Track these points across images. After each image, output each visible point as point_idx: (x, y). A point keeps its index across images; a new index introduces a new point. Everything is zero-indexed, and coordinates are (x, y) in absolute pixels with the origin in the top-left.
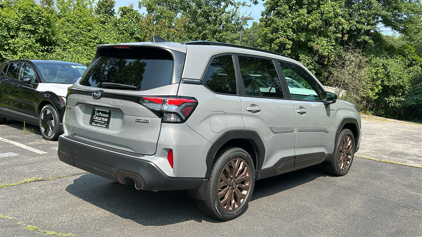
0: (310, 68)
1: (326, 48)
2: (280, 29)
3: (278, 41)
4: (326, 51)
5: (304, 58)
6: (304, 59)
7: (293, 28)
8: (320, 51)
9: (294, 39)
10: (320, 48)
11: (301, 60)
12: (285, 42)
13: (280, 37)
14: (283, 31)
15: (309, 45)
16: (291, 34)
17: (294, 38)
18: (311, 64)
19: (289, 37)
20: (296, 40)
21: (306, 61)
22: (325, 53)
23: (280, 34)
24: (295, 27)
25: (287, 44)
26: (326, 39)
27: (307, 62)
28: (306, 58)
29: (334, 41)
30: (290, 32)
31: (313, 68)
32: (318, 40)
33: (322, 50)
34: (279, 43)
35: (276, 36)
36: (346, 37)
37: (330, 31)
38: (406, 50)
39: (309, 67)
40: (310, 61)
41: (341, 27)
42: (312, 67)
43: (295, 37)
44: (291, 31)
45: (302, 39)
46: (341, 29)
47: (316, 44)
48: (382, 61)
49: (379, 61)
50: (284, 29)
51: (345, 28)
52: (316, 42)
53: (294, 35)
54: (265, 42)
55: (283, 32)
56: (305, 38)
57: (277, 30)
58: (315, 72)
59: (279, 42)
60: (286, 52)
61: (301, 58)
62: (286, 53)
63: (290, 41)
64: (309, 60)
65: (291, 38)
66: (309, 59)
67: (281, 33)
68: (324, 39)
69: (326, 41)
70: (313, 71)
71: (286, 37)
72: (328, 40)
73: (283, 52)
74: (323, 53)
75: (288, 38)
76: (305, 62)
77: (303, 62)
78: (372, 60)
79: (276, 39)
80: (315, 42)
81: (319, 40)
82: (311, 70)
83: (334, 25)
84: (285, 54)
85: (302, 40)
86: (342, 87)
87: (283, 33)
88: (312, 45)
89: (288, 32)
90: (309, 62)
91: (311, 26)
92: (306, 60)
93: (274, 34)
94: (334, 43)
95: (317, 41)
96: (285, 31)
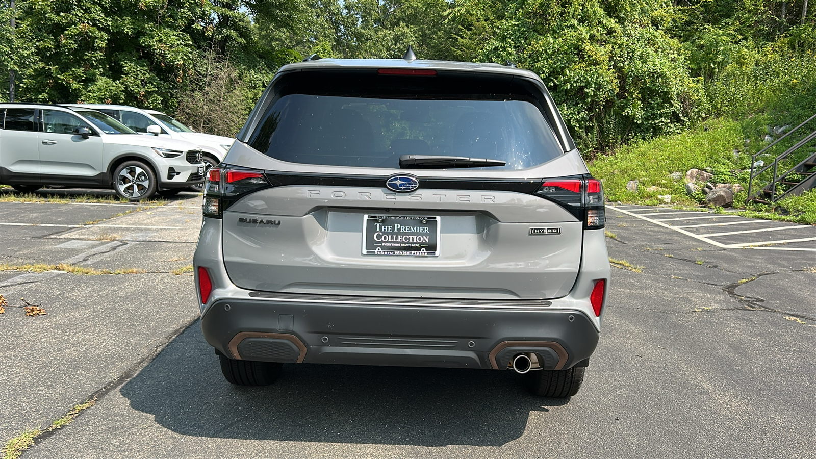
0: (150, 90)
1: (178, 51)
2: (75, 5)
3: (73, 30)
4: (180, 57)
5: (135, 70)
6: (134, 72)
7: (103, 4)
8: (169, 56)
9: (109, 28)
10: (168, 50)
11: (128, 74)
12: (92, 33)
13: (78, 21)
14: (82, 9)
15: (143, 42)
16: (100, 17)
17: (109, 25)
18: (150, 82)
19: (97, 22)
20: (113, 31)
21: (139, 76)
22: (178, 61)
23: (77, 15)
24: (108, 3)
25: (97, 38)
26: (175, 33)
27: (141, 77)
28: (138, 69)
29: (188, 37)
30: (99, 12)
31: (156, 89)
32: (160, 34)
33: (172, 55)
34: (76, 35)
35: (69, 19)
36: (210, 30)
37: (182, 18)
38: (289, 59)
39: (146, 87)
40: (147, 75)
41: (200, 9)
42: (153, 88)
43: (110, 23)
44: (99, 10)
45: (126, 30)
46: (199, 14)
47: (156, 41)
48: (260, 77)
49: (255, 76)
50: (83, 6)
51: (206, 12)
52: (156, 38)
53: (107, 19)
54: (40, 30)
55: (82, 11)
56: (132, 28)
57: (67, 7)
58: (162, 99)
59: (78, 32)
60: (94, 55)
61: (126, 68)
62: (93, 58)
63: (102, 33)
64: (145, 74)
65: (103, 25)
66: (145, 72)
67: (78, 13)
68: (171, 33)
69: (176, 36)
70: (156, 95)
71: (91, 24)
72: (180, 34)
73: (86, 55)
74: (175, 59)
75: (95, 25)
76: (136, 78)
77: (134, 77)
78: (244, 75)
79: (68, 25)
80: (154, 38)
81: (162, 34)
82: (152, 95)
83: (189, 5)
84: (92, 60)
85: (127, 32)
86: (203, 127)
87: (83, 14)
88: (150, 42)
89: (94, 12)
90: (145, 77)
91: (145, 4)
92: (138, 72)
93: (62, 14)
94: (189, 40)
95: (158, 35)
96: (87, 11)
